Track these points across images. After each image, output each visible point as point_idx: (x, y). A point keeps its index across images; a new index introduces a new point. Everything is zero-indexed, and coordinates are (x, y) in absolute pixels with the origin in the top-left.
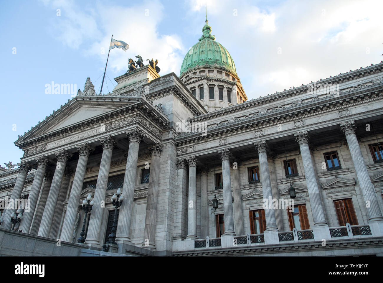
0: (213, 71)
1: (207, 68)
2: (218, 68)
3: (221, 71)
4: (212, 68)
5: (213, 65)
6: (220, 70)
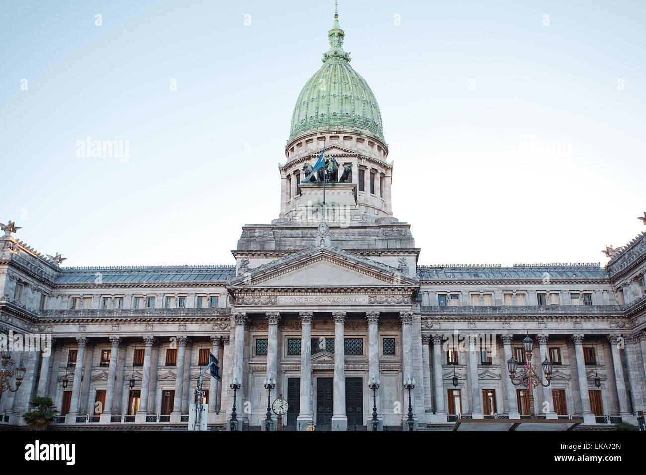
0: (363, 140)
1: (356, 134)
2: (370, 137)
3: (374, 142)
4: (362, 135)
5: (364, 131)
6: (372, 141)
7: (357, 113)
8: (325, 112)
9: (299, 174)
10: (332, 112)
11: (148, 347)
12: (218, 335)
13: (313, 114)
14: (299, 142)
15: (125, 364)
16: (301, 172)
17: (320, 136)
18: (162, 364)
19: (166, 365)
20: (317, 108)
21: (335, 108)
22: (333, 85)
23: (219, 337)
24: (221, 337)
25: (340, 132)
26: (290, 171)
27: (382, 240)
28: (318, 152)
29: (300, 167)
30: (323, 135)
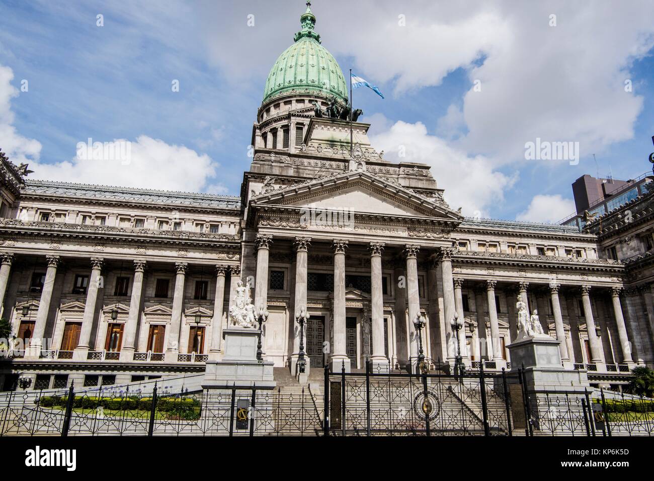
7: (332, 84)
8: (304, 78)
9: (276, 133)
10: (310, 78)
11: (139, 273)
12: (226, 264)
13: (292, 79)
14: (277, 103)
15: (104, 293)
16: (279, 129)
17: (299, 98)
18: (150, 296)
19: (155, 297)
20: (295, 74)
21: (313, 76)
22: (311, 56)
23: (227, 267)
24: (229, 266)
25: (318, 97)
26: (268, 129)
27: (405, 178)
28: (298, 112)
29: (278, 125)
30: (302, 98)
